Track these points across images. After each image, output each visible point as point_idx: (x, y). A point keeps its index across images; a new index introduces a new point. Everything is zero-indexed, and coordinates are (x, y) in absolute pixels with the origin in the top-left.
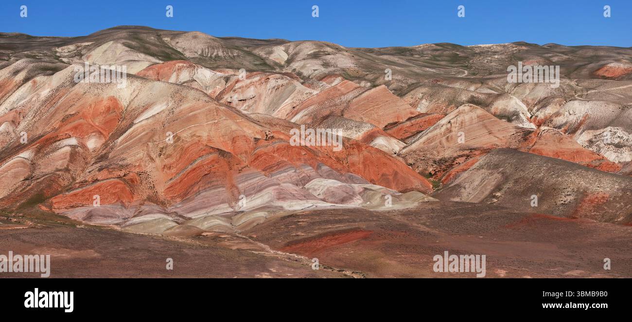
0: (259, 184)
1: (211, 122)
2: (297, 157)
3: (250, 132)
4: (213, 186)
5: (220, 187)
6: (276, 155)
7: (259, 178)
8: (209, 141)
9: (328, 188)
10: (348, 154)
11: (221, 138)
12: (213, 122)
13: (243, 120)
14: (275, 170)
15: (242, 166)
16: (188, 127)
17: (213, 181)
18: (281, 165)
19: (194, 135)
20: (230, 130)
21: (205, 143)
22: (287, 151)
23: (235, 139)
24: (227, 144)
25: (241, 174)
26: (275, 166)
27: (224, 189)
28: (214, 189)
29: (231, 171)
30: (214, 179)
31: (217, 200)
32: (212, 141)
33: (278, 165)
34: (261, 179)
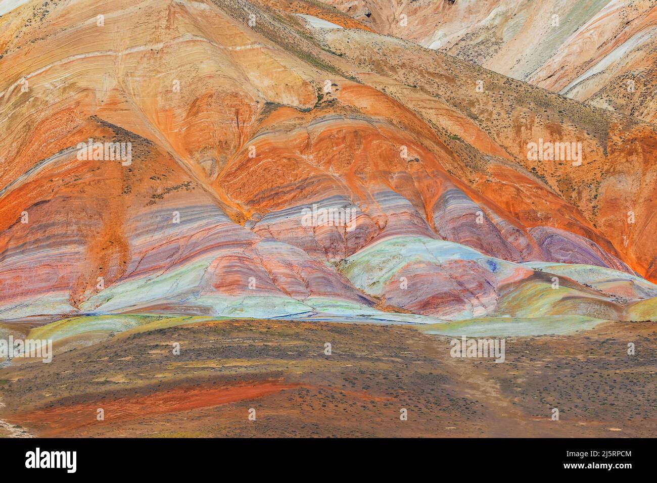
0: (194, 239)
1: (142, 48)
2: (376, 165)
3: (267, 82)
4: (48, 238)
5: (71, 242)
6: (309, 157)
7: (204, 222)
8: (113, 104)
9: (409, 265)
10: (608, 172)
11: (159, 98)
12: (149, 47)
13: (256, 46)
14: (285, 202)
15: (170, 183)
16: (64, 61)
17: (53, 224)
18: (310, 189)
19: (73, 84)
20: (194, 74)
21: (93, 110)
22: (350, 146)
23: (198, 103)
24: (174, 116)
25: (155, 208)
26: (289, 192)
27: (81, 249)
28: (48, 246)
29: (127, 197)
30: (59, 218)
31: (42, 281)
32: (120, 106)
33: (301, 188)
34: (207, 224)
